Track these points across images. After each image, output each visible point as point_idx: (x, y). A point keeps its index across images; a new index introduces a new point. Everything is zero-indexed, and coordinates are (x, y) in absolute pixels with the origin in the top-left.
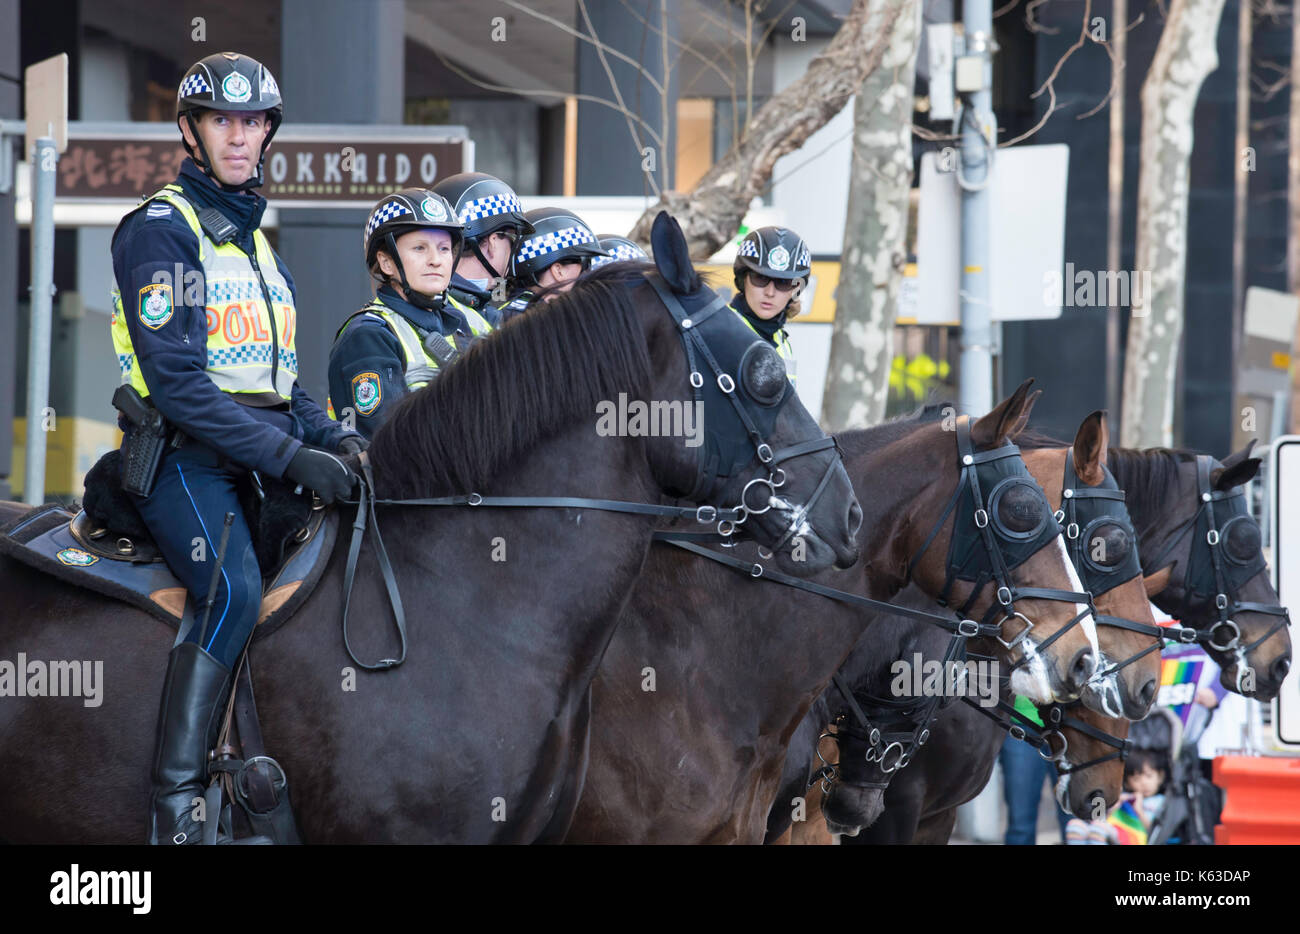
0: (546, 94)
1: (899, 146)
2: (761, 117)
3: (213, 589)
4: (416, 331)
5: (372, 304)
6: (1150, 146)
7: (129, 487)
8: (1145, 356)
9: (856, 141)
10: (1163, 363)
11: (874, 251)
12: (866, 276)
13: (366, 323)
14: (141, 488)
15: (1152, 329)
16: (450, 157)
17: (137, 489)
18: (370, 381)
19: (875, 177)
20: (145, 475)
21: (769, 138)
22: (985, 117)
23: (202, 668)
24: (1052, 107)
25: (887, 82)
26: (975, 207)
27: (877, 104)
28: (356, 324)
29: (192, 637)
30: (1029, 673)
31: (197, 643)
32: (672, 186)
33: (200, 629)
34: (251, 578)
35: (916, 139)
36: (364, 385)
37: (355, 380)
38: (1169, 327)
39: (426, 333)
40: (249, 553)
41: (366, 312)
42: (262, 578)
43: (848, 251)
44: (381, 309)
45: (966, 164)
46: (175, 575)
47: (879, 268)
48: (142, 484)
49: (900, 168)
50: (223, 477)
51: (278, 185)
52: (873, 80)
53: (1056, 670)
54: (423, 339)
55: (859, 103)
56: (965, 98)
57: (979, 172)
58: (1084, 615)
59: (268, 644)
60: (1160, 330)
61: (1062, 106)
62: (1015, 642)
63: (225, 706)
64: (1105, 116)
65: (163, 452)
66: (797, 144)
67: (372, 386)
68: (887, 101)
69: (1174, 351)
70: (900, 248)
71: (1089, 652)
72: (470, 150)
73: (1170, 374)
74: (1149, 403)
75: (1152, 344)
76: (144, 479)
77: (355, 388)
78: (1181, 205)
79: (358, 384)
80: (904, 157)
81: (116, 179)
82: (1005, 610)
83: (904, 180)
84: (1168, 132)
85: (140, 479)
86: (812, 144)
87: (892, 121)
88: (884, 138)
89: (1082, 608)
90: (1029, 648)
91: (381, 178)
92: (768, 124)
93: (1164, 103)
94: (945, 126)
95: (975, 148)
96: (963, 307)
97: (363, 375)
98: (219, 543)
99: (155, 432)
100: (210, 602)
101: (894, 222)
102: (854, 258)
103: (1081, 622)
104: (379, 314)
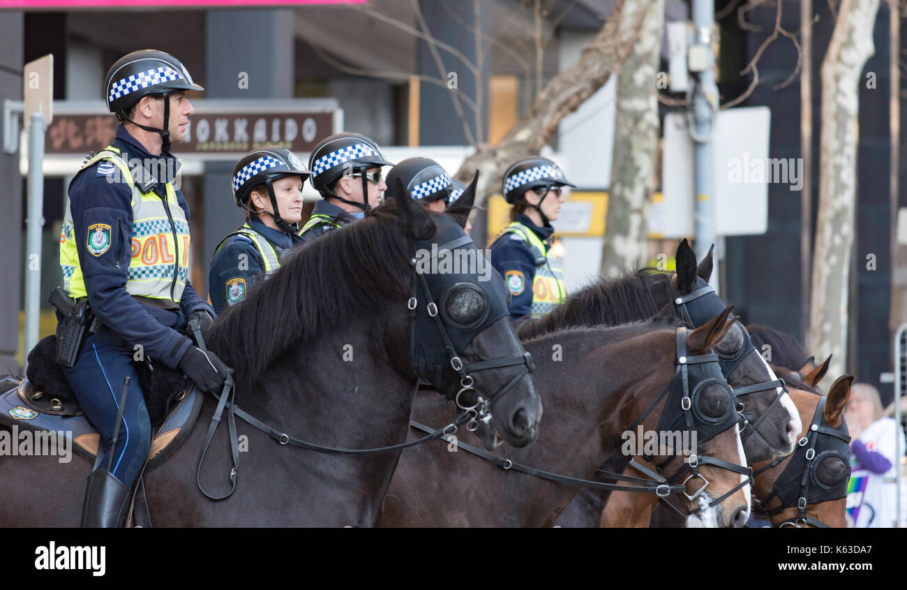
0: (395, 75)
1: (648, 110)
2: (548, 90)
3: (117, 432)
4: (274, 248)
5: (243, 228)
6: (828, 109)
7: (60, 360)
8: (828, 258)
9: (619, 109)
10: (840, 264)
11: (631, 185)
12: (625, 203)
13: (238, 242)
14: (69, 361)
15: (832, 239)
16: (324, 122)
17: (66, 362)
18: (239, 284)
19: (631, 132)
20: (71, 351)
21: (554, 105)
22: (710, 89)
23: (111, 487)
24: (756, 80)
25: (639, 63)
26: (705, 154)
27: (631, 80)
28: (231, 242)
29: (103, 465)
30: (701, 519)
31: (106, 468)
32: (485, 139)
33: (108, 461)
34: (144, 424)
35: (660, 104)
36: (235, 287)
37: (228, 283)
38: (844, 238)
39: (280, 249)
40: (142, 407)
41: (239, 233)
42: (152, 427)
43: (612, 185)
44: (249, 231)
45: (697, 123)
46: (91, 424)
47: (635, 197)
48: (69, 358)
49: (650, 126)
50: (126, 353)
51: (202, 144)
52: (630, 63)
53: (722, 518)
54: (278, 253)
55: (620, 79)
56: (695, 76)
57: (706, 129)
58: (745, 483)
59: (157, 472)
60: (838, 240)
61: (763, 80)
62: (696, 495)
63: (127, 514)
64: (797, 86)
65: (84, 335)
66: (574, 109)
67: (241, 288)
68: (640, 77)
69: (847, 255)
70: (651, 183)
71: (745, 509)
72: (339, 117)
73: (845, 272)
74: (831, 293)
75: (832, 250)
76: (70, 355)
77: (228, 288)
78: (851, 151)
79: (231, 286)
80: (652, 118)
81: (89, 141)
82: (691, 471)
83: (652, 135)
84: (840, 99)
85: (68, 354)
86: (585, 109)
87: (643, 92)
88: (637, 104)
89: (744, 478)
90: (704, 502)
91: (276, 136)
92: (553, 95)
93: (837, 78)
94: (681, 95)
95: (703, 111)
96: (696, 225)
97: (234, 280)
98: (121, 398)
99: (78, 321)
100: (115, 440)
101: (645, 164)
102: (617, 190)
103: (743, 488)
104: (247, 235)
